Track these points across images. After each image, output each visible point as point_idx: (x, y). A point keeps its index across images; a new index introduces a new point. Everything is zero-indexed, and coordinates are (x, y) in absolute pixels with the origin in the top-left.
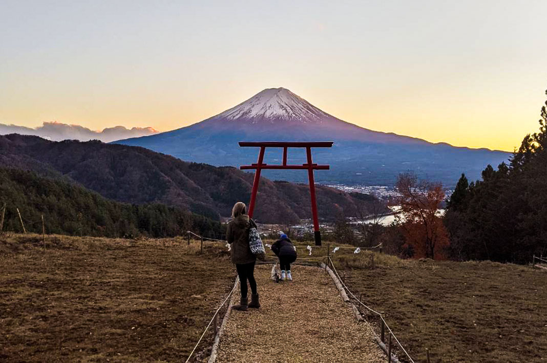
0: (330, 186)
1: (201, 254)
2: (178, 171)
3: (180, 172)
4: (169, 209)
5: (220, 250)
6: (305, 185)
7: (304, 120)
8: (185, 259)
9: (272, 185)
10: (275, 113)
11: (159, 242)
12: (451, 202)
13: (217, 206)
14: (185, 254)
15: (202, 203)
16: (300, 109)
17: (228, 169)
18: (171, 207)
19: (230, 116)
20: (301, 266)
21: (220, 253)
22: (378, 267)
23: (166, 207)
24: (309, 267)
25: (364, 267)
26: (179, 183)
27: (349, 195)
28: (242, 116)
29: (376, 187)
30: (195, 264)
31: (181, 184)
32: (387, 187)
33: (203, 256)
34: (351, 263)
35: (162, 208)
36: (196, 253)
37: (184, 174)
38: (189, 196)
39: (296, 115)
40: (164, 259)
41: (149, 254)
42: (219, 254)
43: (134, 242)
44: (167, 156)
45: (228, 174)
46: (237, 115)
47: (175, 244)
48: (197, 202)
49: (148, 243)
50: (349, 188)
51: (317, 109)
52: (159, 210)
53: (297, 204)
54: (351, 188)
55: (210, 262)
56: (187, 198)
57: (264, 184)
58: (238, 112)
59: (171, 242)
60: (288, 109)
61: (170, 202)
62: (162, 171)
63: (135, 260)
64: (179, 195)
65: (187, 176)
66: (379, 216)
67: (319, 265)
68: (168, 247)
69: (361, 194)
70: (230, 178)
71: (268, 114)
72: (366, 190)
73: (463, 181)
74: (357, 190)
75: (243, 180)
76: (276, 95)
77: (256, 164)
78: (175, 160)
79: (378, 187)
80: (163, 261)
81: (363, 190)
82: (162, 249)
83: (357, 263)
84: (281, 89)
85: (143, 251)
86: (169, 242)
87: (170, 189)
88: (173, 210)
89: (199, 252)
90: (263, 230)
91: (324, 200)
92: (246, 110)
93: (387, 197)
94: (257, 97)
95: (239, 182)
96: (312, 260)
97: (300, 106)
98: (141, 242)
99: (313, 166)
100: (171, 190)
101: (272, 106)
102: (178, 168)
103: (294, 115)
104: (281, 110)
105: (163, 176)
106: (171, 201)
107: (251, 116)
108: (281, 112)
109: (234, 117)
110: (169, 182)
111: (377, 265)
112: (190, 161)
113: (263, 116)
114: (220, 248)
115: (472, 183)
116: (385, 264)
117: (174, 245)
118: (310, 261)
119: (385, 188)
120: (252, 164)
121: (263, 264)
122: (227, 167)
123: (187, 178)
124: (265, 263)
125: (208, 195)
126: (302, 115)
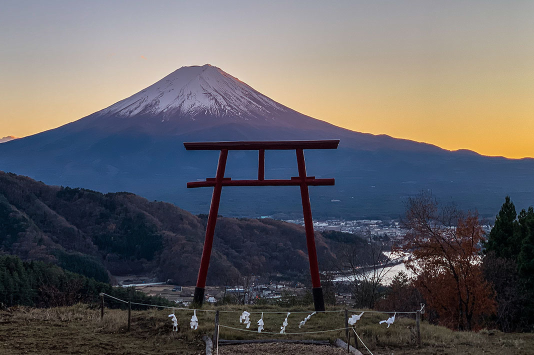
0: (289, 221)
1: (128, 330)
2: (39, 202)
3: (42, 204)
4: (24, 265)
5: (162, 324)
6: (249, 220)
7: (245, 114)
8: (105, 339)
9: (196, 221)
10: (197, 105)
11: (49, 313)
12: (490, 242)
13: (104, 257)
14: (100, 332)
15: (79, 253)
16: (238, 99)
17: (121, 196)
18: (29, 261)
19: (124, 111)
20: (304, 346)
21: (162, 328)
22: (427, 345)
23: (21, 262)
24: (318, 347)
25: (405, 344)
26: (41, 222)
27: (320, 235)
28: (144, 110)
29: (363, 221)
30: (123, 347)
31: (44, 223)
32: (380, 221)
33: (132, 335)
34: (383, 339)
35: (13, 264)
36: (120, 329)
37: (49, 206)
38: (57, 242)
39: (232, 108)
40: (68, 341)
41: (40, 333)
42: (160, 330)
43: (6, 315)
44: (21, 178)
45: (122, 205)
46: (136, 109)
47: (76, 315)
48: (71, 253)
49: (31, 316)
50: (321, 225)
51: (265, 98)
52: (8, 268)
53: (237, 252)
54: (324, 224)
55: (149, 344)
56: (54, 246)
57: (182, 219)
58: (138, 103)
59: (71, 313)
60: (220, 98)
61: (25, 254)
62: (11, 203)
63: (20, 344)
64: (41, 241)
65: (54, 209)
66: (381, 267)
67: (332, 343)
68: (66, 321)
69: (340, 233)
70: (126, 210)
71: (186, 107)
72: (347, 227)
73: (508, 209)
74: (333, 227)
75: (147, 213)
76: (198, 77)
77: (213, 179)
78: (35, 183)
79: (367, 222)
80: (67, 344)
81: (342, 226)
82: (57, 325)
83: (393, 339)
84: (207, 66)
85: (27, 329)
86: (66, 313)
87: (25, 231)
88: (31, 266)
89: (124, 328)
90: (181, 296)
91: (281, 244)
92: (149, 101)
93: (381, 237)
94: (169, 80)
95: (140, 217)
96: (319, 336)
97: (239, 93)
98: (19, 315)
99: (309, 180)
100: (28, 233)
101: (192, 95)
102: (39, 196)
103: (229, 108)
104: (207, 100)
105: (14, 211)
106: (26, 252)
107: (159, 110)
108: (207, 103)
109: (131, 112)
110: (24, 219)
111: (425, 341)
112: (60, 186)
113: (178, 110)
114: (160, 320)
115: (523, 211)
116: (437, 338)
117: (76, 319)
118: (315, 336)
119: (377, 224)
120: (207, 179)
121: (240, 344)
122: (120, 193)
123: (53, 212)
124: (242, 341)
125: (89, 240)
126: (241, 107)
